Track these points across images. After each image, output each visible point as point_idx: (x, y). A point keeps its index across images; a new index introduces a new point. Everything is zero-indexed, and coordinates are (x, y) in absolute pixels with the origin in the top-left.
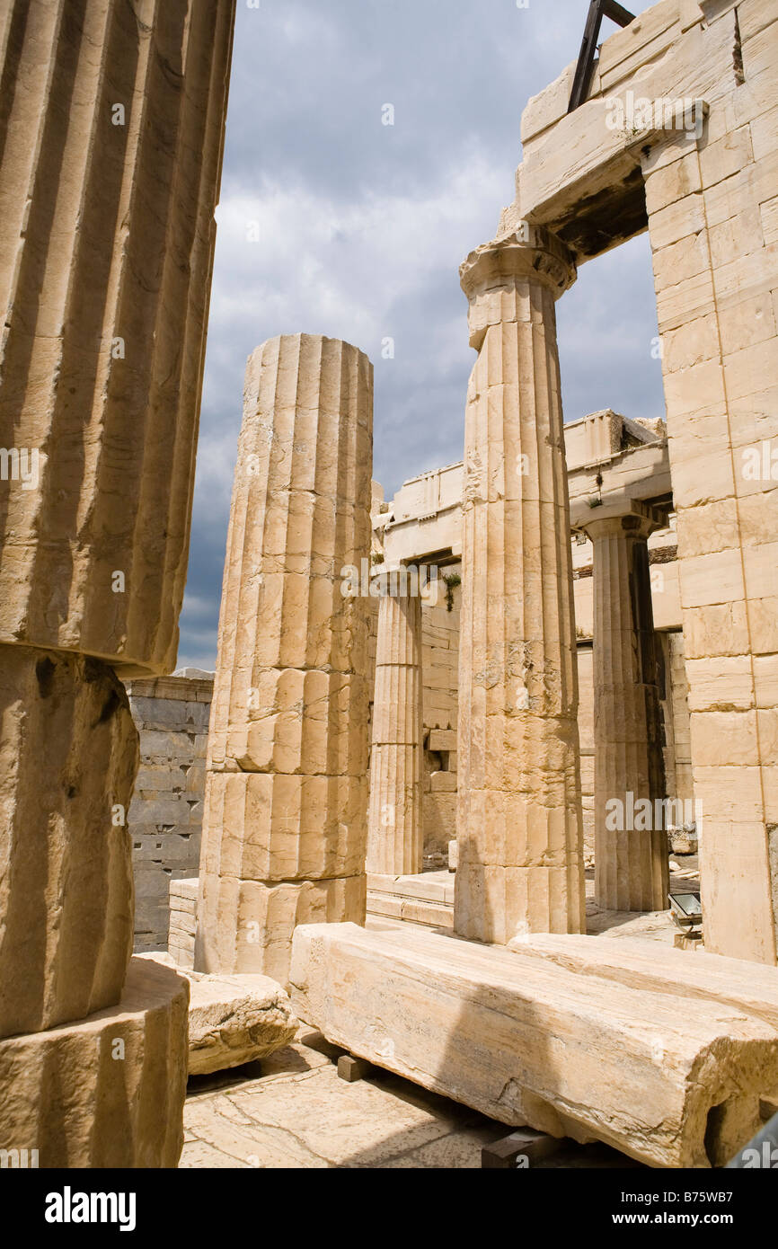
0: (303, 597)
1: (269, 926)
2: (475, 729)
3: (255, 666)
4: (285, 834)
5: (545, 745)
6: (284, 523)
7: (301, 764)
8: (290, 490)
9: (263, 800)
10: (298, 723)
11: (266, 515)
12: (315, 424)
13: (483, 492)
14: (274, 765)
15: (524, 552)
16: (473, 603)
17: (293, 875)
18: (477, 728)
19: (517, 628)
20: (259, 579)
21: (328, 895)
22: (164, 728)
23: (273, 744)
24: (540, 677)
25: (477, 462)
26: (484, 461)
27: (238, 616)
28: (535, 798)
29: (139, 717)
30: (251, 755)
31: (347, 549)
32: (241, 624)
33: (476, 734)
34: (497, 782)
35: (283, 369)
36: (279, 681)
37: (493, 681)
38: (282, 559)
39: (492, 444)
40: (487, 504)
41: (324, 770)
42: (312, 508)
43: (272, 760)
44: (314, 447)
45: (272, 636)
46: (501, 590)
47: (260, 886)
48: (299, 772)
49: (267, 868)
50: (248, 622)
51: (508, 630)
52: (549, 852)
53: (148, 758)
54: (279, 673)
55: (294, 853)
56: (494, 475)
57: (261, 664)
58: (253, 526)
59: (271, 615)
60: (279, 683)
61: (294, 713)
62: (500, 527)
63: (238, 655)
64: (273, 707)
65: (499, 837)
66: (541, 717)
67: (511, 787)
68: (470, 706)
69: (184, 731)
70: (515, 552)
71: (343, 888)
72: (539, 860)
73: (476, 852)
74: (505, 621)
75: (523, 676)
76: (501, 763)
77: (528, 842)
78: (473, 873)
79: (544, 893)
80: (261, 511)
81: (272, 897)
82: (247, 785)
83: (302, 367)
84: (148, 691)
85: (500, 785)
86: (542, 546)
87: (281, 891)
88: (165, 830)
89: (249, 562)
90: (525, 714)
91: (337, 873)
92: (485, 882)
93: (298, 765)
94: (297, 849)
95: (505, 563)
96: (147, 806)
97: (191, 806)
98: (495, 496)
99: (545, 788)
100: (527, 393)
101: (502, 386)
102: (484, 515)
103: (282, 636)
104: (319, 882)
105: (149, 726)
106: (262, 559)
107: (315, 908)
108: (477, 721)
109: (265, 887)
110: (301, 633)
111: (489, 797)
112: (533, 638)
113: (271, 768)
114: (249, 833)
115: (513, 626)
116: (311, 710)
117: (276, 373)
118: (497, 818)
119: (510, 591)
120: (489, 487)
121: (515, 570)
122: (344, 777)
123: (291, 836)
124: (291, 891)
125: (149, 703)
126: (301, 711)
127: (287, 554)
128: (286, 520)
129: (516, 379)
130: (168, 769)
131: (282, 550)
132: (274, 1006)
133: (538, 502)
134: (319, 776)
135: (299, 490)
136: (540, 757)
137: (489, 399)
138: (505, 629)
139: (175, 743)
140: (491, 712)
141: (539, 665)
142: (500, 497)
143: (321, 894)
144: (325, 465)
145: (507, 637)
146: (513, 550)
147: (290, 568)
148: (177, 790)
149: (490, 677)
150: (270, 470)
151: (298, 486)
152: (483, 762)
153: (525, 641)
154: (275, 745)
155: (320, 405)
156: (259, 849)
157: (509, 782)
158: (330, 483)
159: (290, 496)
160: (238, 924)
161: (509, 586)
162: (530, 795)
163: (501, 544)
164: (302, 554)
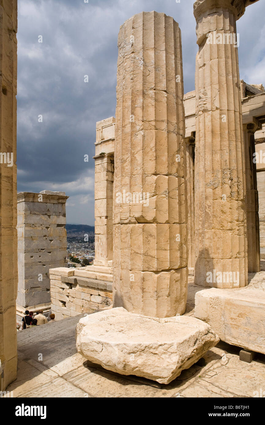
0: (164, 141)
1: (158, 291)
2: (207, 206)
3: (143, 174)
4: (162, 251)
5: (238, 211)
6: (153, 105)
7: (169, 219)
8: (155, 90)
9: (151, 235)
10: (166, 200)
11: (143, 102)
12: (164, 58)
13: (208, 106)
14: (156, 219)
15: (229, 132)
16: (205, 154)
17: (167, 268)
18: (208, 205)
19: (226, 164)
20: (142, 133)
21: (180, 275)
22: (38, 213)
23: (155, 210)
24: (236, 184)
25: (205, 94)
26: (209, 93)
27: (131, 151)
28: (234, 232)
29: (28, 209)
30: (144, 215)
31: (180, 120)
32: (133, 155)
33: (207, 208)
34: (218, 226)
35: (145, 30)
36: (156, 180)
37: (215, 186)
38: (153, 123)
39: (213, 86)
40: (211, 111)
41: (178, 221)
42: (165, 99)
43: (155, 217)
44: (164, 69)
45: (150, 160)
46: (219, 148)
47: (152, 274)
48: (167, 222)
49: (155, 266)
50: (137, 153)
51: (222, 165)
52: (239, 253)
53: (33, 225)
54: (155, 177)
55: (168, 259)
56: (214, 99)
57: (146, 173)
58: (136, 107)
59: (149, 150)
60: (156, 182)
61: (163, 196)
62: (217, 122)
63: (132, 169)
64: (154, 193)
65: (219, 248)
66: (236, 200)
67: (224, 228)
68: (204, 196)
69: (46, 214)
70: (224, 132)
71: (185, 272)
72: (235, 256)
73: (208, 254)
74: (221, 161)
75: (230, 184)
76: (220, 219)
77: (231, 249)
78: (207, 262)
79: (237, 268)
80: (140, 101)
81: (158, 278)
82: (143, 229)
83: (156, 29)
84: (31, 200)
85: (219, 227)
86: (236, 130)
87: (162, 275)
88: (42, 251)
89: (134, 125)
90: (230, 199)
91: (183, 266)
92: (213, 265)
93: (167, 219)
94: (169, 257)
95: (220, 137)
96: (34, 242)
97: (51, 242)
98: (214, 108)
99: (237, 228)
100: (228, 63)
101: (217, 59)
102: (209, 117)
103: (156, 159)
104: (176, 270)
105: (32, 213)
106: (143, 123)
107: (176, 281)
108: (208, 202)
109: (154, 274)
110: (164, 158)
111: (215, 232)
112: (233, 168)
113: (155, 221)
114: (145, 251)
115: (224, 163)
116: (171, 194)
117: (142, 31)
118: (218, 240)
119: (223, 148)
120: (212, 104)
121: (224, 140)
122: (184, 224)
123: (166, 251)
124: (166, 275)
125: (32, 204)
126: (167, 195)
127: (156, 121)
128: (154, 104)
129: (224, 56)
130: (41, 228)
131: (153, 118)
132: (209, 332)
133: (233, 111)
134: (175, 224)
135: (159, 90)
136: (236, 216)
137: (211, 65)
138: (221, 164)
139: (43, 219)
140: (215, 199)
141: (235, 179)
142: (217, 109)
143: (178, 275)
144: (170, 79)
145: (222, 167)
146: (223, 131)
147: (158, 127)
148: (45, 236)
149: (214, 184)
150: (143, 80)
151: (158, 88)
152: (211, 219)
153: (230, 169)
154: (156, 210)
155: (166, 49)
156: (150, 258)
157: (223, 226)
158: (172, 88)
159: (155, 93)
160: (143, 291)
161: (222, 146)
162: (232, 231)
163: (218, 129)
164: (163, 121)
